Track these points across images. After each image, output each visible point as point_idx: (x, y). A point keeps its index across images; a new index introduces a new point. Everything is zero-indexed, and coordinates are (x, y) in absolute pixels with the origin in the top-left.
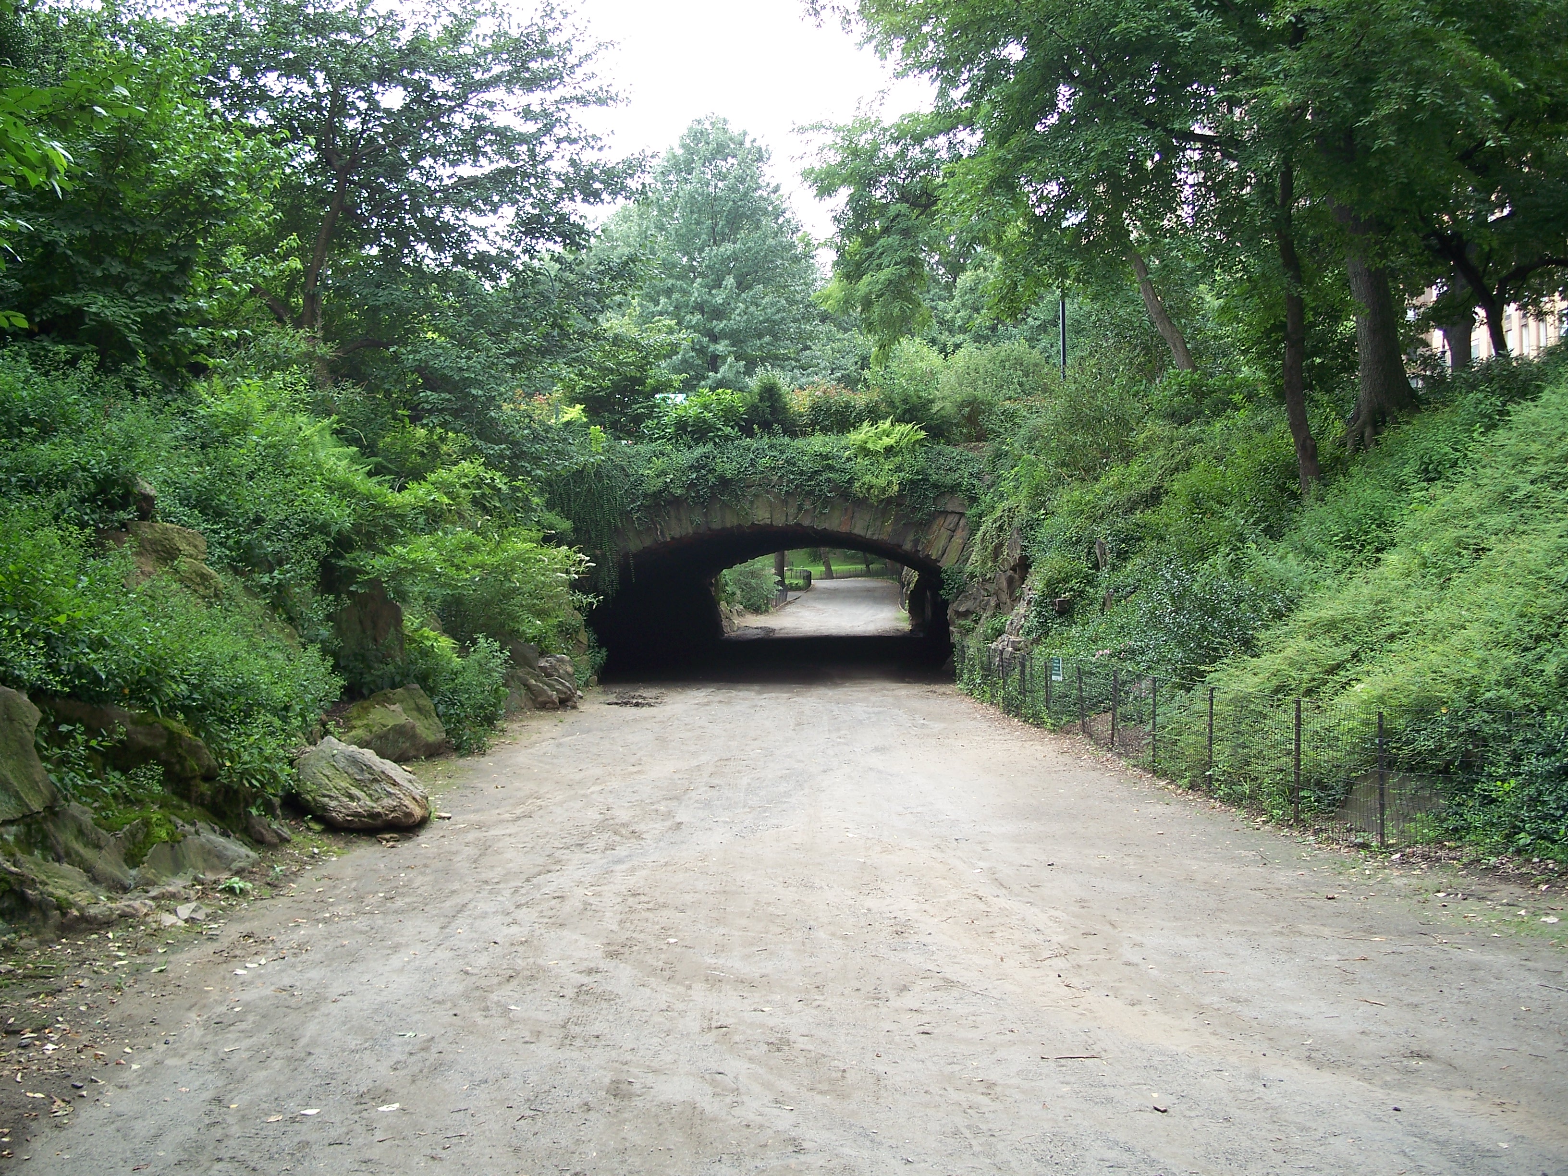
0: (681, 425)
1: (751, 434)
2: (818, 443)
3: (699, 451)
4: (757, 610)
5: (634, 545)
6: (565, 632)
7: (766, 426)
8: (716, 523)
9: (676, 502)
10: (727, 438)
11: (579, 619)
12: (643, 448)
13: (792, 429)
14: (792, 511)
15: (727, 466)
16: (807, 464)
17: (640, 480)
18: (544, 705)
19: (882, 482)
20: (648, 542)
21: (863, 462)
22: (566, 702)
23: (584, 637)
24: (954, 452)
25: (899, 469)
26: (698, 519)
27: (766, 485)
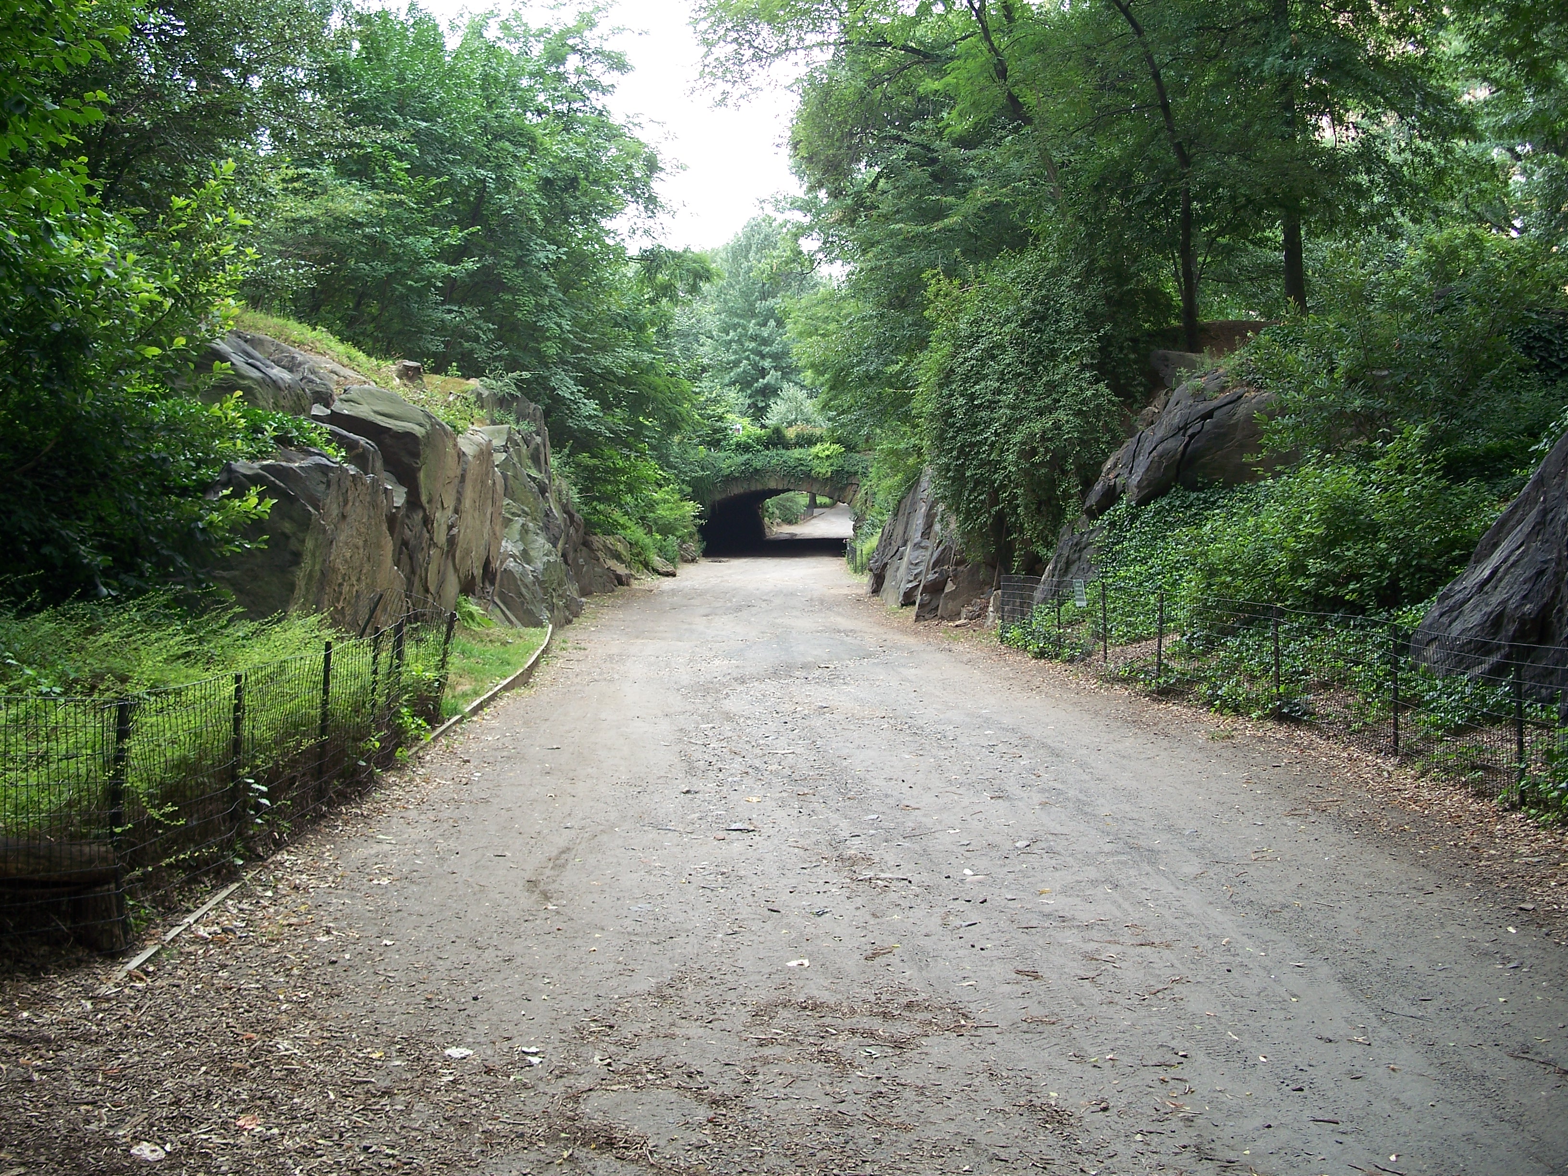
0: (738, 445)
1: (768, 449)
2: (797, 453)
3: (746, 456)
4: (790, 523)
5: (718, 497)
6: (691, 535)
7: (775, 445)
8: (753, 489)
9: (736, 479)
10: (758, 451)
11: (694, 529)
12: (722, 454)
13: (787, 446)
14: (786, 483)
15: (758, 464)
16: (792, 463)
17: (721, 470)
18: (687, 561)
19: (824, 471)
20: (724, 496)
21: (816, 462)
22: (693, 560)
23: (696, 537)
24: (857, 456)
25: (832, 465)
26: (745, 486)
27: (774, 471)
